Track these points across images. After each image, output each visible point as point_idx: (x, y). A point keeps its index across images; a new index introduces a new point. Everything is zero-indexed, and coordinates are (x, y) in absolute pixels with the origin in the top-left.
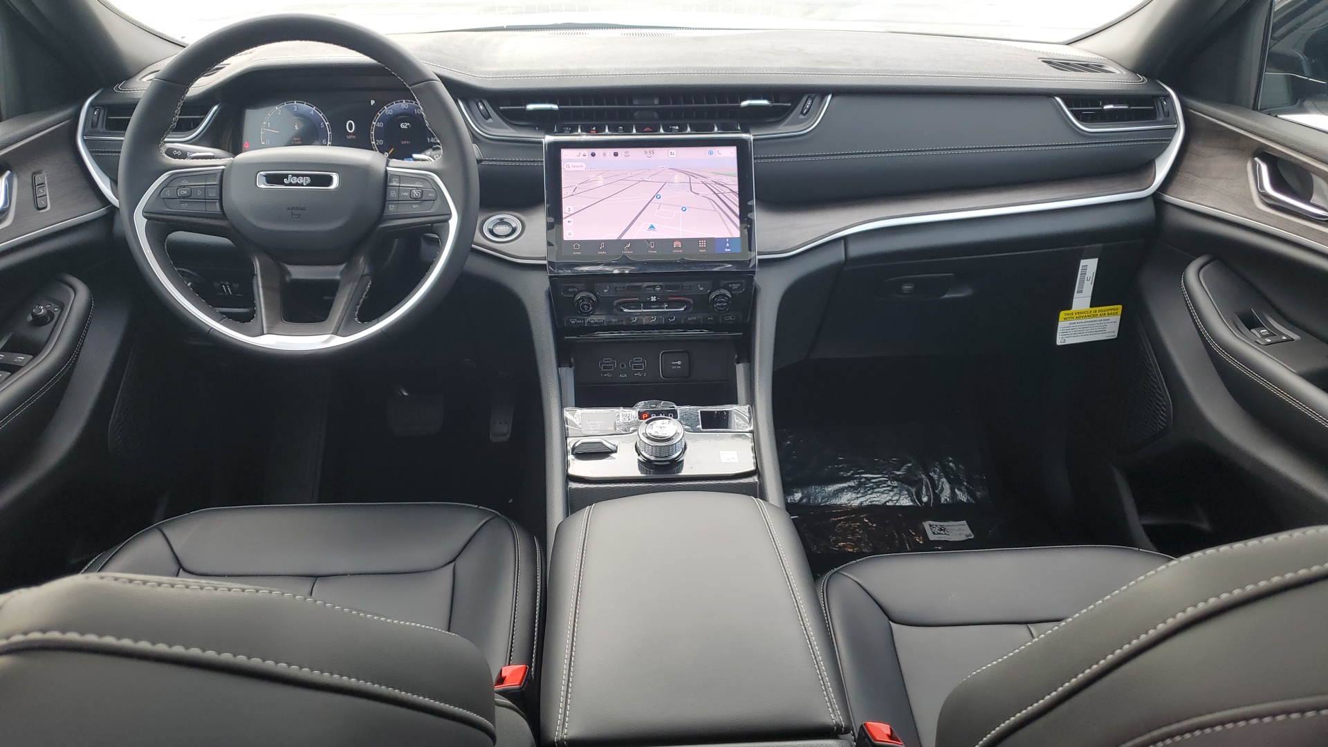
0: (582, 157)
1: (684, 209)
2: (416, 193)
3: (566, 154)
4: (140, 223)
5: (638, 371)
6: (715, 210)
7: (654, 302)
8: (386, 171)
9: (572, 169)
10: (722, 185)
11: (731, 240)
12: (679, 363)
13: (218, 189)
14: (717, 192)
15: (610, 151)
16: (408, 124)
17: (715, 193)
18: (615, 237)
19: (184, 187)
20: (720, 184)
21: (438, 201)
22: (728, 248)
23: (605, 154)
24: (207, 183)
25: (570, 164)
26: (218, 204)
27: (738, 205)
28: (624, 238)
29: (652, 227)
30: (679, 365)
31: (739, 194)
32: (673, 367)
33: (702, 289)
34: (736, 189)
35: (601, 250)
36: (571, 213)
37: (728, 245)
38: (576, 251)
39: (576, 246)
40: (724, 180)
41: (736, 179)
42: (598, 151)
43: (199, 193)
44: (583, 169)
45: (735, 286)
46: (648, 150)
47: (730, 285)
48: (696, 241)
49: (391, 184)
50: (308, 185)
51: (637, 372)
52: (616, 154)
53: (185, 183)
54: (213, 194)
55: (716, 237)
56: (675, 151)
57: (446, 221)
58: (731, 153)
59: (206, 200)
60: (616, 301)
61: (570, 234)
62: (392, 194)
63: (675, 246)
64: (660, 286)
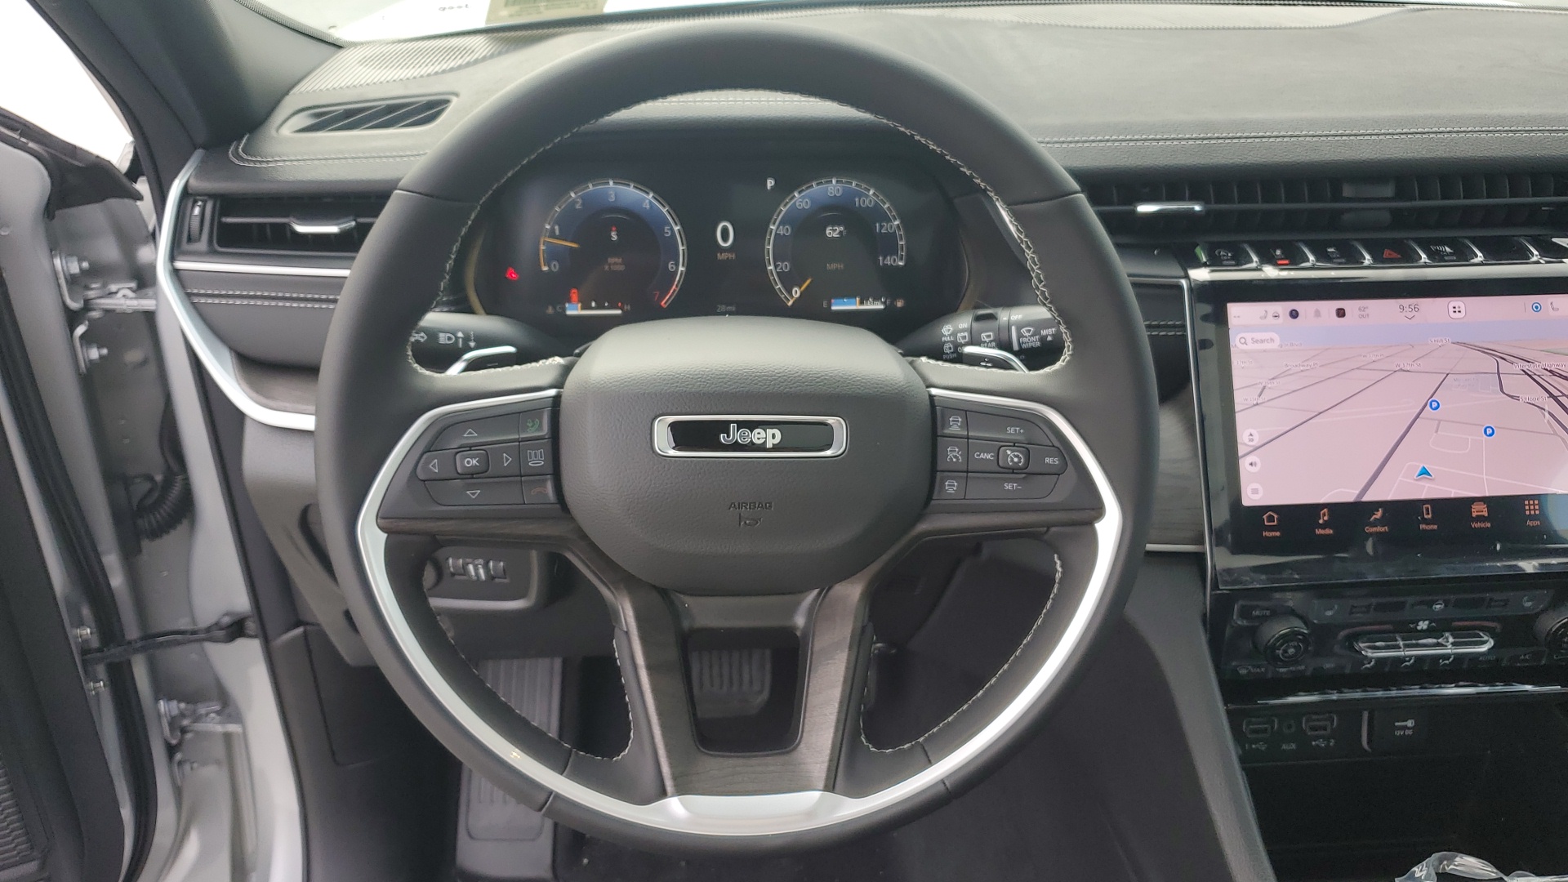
0: (1270, 320)
1: (1489, 431)
2: (1013, 457)
3: (1237, 312)
4: (372, 542)
5: (1321, 735)
6: (1555, 433)
7: (1422, 631)
8: (931, 397)
9: (1251, 346)
10: (1565, 378)
12: (1410, 723)
13: (549, 447)
15: (1329, 307)
16: (842, 228)
17: (1550, 395)
18: (1347, 494)
19: (470, 447)
21: (1070, 475)
23: (1318, 314)
24: (523, 436)
25: (1248, 336)
26: (549, 488)
28: (1366, 498)
29: (1425, 472)
30: (1409, 728)
32: (1399, 733)
33: (1528, 604)
35: (1323, 526)
36: (1255, 443)
38: (1271, 528)
39: (1271, 519)
42: (1305, 307)
43: (507, 460)
44: (1275, 345)
46: (1406, 302)
48: (1516, 501)
49: (946, 431)
50: (775, 448)
51: (1316, 738)
52: (1341, 313)
53: (470, 436)
54: (537, 460)
55: (1559, 491)
56: (1461, 304)
57: (1089, 523)
59: (522, 475)
60: (1343, 633)
61: (1255, 491)
62: (951, 455)
63: (1474, 515)
64: (1444, 601)
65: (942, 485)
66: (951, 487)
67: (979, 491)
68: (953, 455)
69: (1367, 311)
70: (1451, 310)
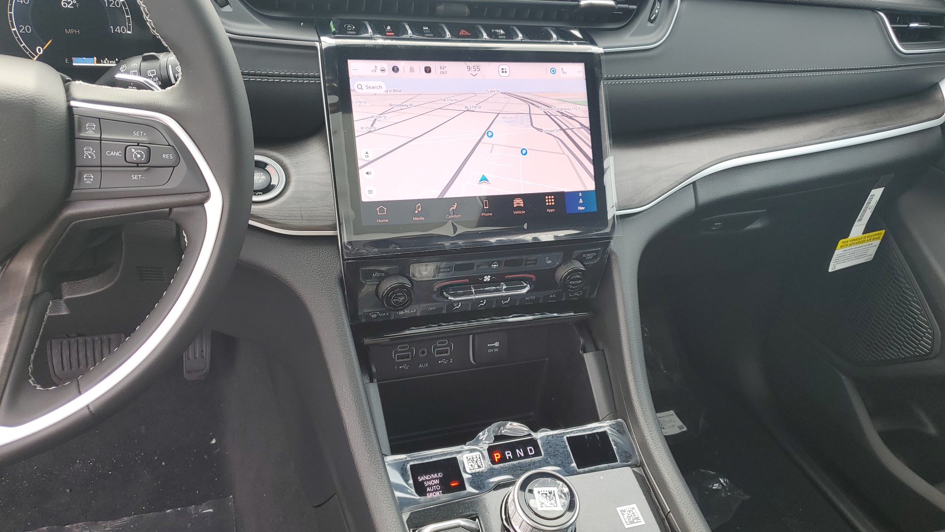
0: (379, 72)
1: (524, 152)
2: (136, 154)
3: (356, 67)
5: (444, 357)
6: (564, 153)
7: (487, 282)
8: (70, 108)
9: (365, 91)
10: (571, 118)
11: (585, 193)
12: (497, 344)
14: (564, 127)
15: (420, 65)
16: (75, 2)
17: (562, 129)
18: (433, 193)
20: (567, 116)
21: (183, 166)
22: (581, 205)
23: (412, 70)
25: (364, 84)
27: (590, 144)
28: (448, 195)
29: (484, 179)
30: (496, 348)
31: (590, 130)
32: (490, 351)
33: (549, 262)
34: (587, 124)
35: (418, 215)
36: (370, 159)
37: (581, 201)
38: (382, 217)
39: (382, 210)
40: (574, 110)
41: (586, 108)
42: (403, 65)
44: (382, 91)
45: (590, 256)
46: (472, 64)
47: (584, 256)
48: (541, 197)
49: (83, 134)
51: (441, 359)
52: (428, 70)
55: (566, 190)
57: (201, 203)
58: (577, 70)
60: (437, 286)
61: (370, 192)
62: (86, 153)
63: (515, 206)
64: (498, 262)
65: (81, 177)
66: (88, 179)
67: (113, 182)
68: (88, 153)
69: (446, 69)
70: (501, 71)
